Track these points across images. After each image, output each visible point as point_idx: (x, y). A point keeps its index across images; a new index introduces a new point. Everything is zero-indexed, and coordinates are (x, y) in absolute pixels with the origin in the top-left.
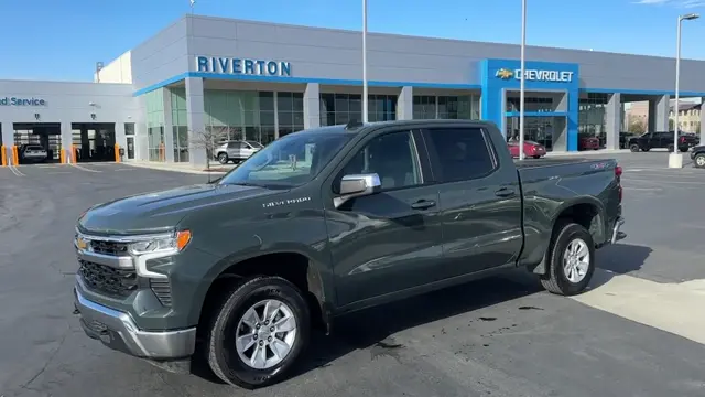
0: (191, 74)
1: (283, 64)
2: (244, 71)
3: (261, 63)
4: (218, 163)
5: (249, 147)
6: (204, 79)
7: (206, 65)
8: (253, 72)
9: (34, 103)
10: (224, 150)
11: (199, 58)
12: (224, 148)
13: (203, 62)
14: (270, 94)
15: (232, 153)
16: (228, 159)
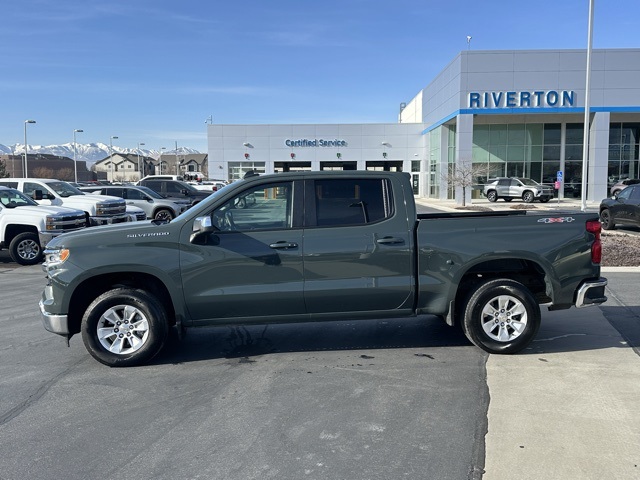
0: (462, 112)
1: (566, 94)
2: (519, 104)
3: (539, 94)
4: (487, 200)
5: (520, 185)
6: (475, 115)
7: (478, 101)
8: (529, 104)
9: (337, 143)
10: (494, 187)
11: (472, 95)
12: (493, 186)
13: (475, 98)
14: (558, 126)
15: (501, 190)
16: (497, 197)
